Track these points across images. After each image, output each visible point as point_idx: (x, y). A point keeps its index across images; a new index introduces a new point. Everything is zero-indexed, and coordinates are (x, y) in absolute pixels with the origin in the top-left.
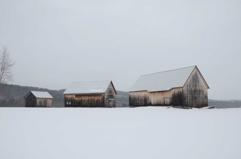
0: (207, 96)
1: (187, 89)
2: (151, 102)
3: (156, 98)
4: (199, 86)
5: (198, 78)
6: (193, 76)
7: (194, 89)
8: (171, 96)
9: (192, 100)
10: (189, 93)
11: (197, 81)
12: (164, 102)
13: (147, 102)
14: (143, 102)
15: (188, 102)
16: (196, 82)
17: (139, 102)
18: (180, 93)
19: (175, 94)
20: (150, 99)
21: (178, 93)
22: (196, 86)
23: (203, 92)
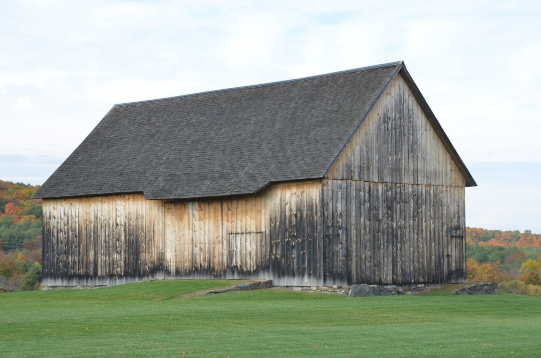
0: (458, 228)
1: (348, 187)
2: (162, 257)
3: (188, 234)
4: (415, 172)
5: (414, 129)
6: (386, 119)
7: (385, 193)
8: (265, 226)
9: (375, 248)
10: (359, 210)
11: (405, 148)
12: (231, 255)
13: (144, 256)
14: (119, 259)
15: (348, 255)
16: (397, 150)
17: (101, 258)
18: (310, 207)
19: (283, 211)
20: (158, 238)
21: (299, 209)
22: (397, 170)
23: (437, 203)
